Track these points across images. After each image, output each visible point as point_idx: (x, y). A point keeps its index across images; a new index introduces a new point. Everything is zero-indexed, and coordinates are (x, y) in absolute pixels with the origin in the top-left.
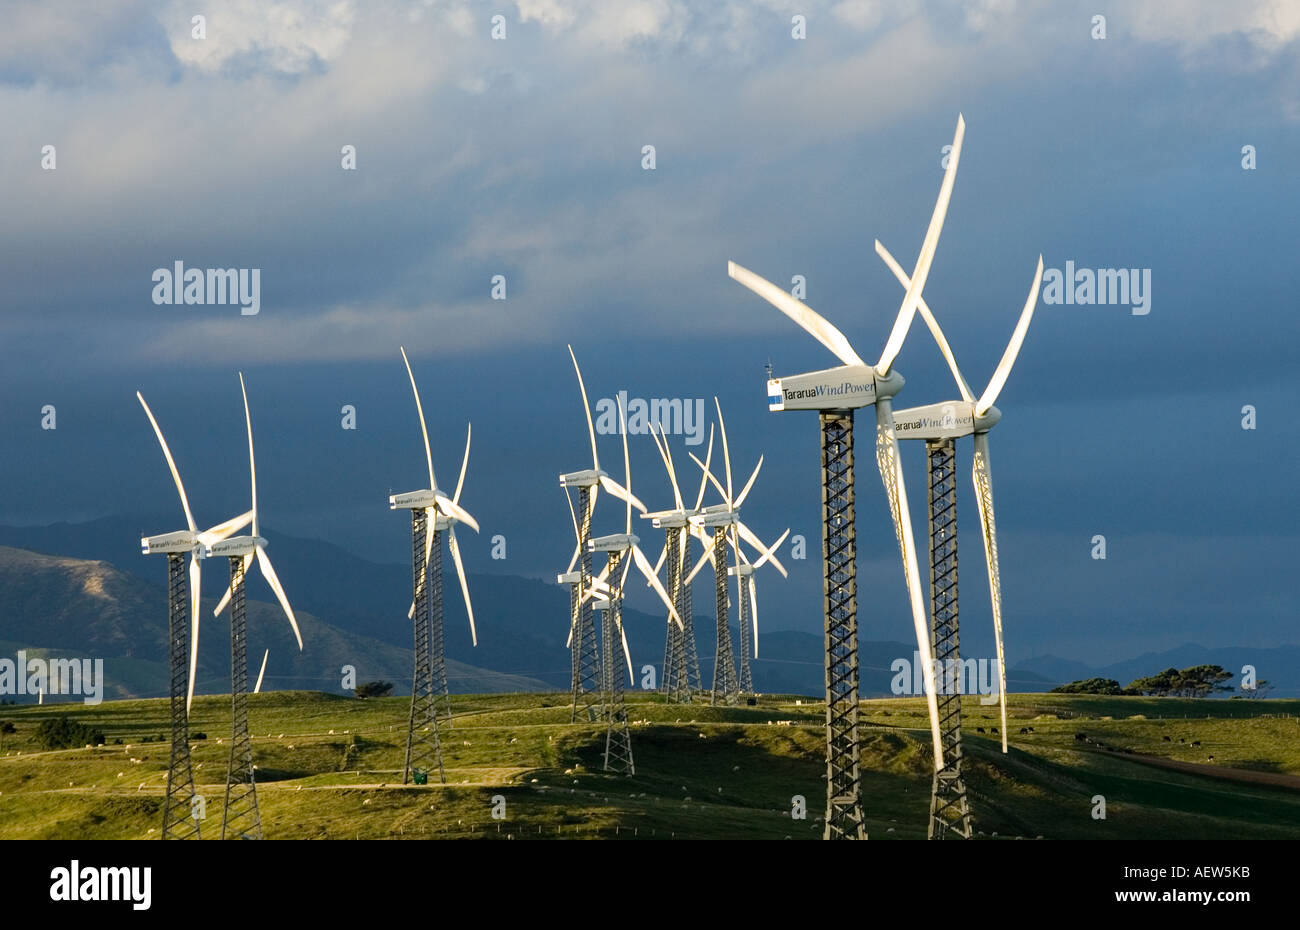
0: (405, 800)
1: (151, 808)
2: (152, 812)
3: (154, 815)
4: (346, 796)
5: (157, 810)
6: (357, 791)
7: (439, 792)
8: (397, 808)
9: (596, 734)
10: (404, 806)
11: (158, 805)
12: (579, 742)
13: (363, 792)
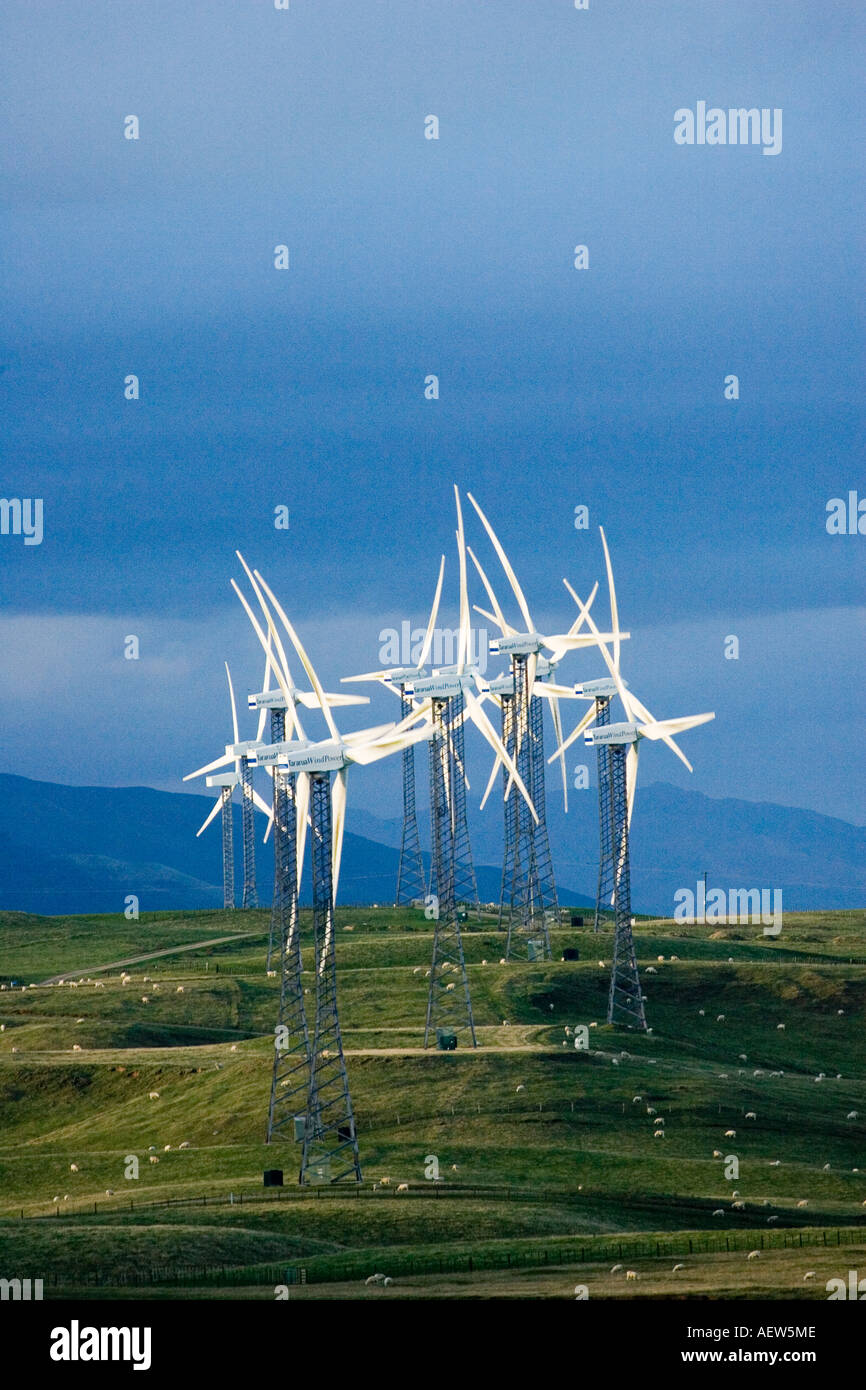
0: (442, 1072)
1: (82, 1080)
2: (83, 1086)
3: (87, 1089)
4: (366, 1065)
5: (90, 1083)
6: (379, 1059)
7: (482, 1060)
8: (434, 1081)
9: (548, 976)
10: (444, 1078)
11: (89, 1076)
12: (530, 987)
13: (388, 1060)
